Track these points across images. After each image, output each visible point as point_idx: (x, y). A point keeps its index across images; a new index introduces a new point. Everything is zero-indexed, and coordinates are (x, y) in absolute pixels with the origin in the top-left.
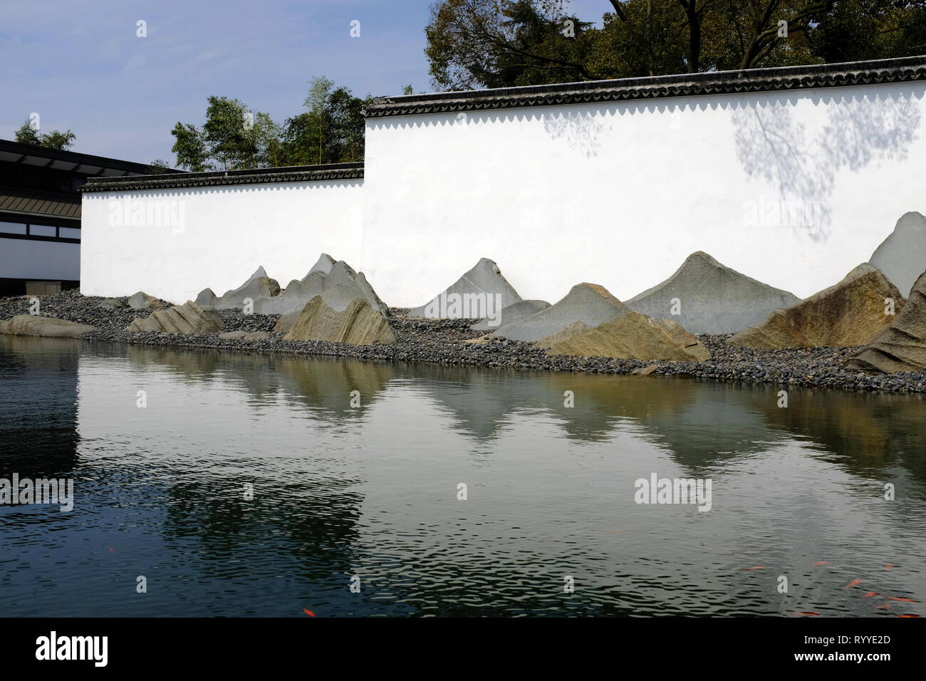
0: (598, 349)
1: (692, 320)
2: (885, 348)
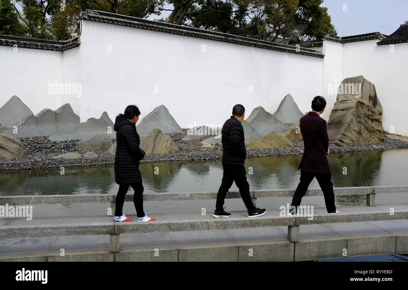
0: (263, 145)
1: (260, 131)
2: (341, 139)
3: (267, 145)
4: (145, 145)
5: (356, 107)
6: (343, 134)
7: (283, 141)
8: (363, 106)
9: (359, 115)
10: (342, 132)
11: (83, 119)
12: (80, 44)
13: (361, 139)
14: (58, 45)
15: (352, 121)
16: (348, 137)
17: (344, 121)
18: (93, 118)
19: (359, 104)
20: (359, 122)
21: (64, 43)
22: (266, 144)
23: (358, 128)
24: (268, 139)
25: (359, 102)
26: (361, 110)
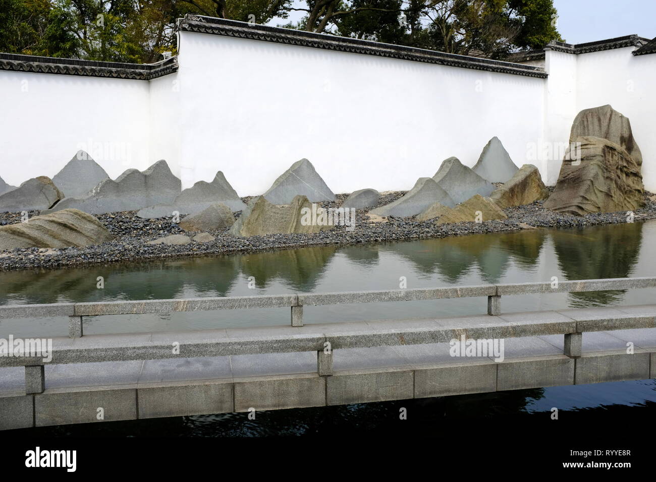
0: (462, 217)
1: (454, 195)
2: (580, 205)
3: (467, 216)
4: (285, 221)
5: (603, 155)
6: (583, 197)
7: (490, 210)
8: (614, 152)
9: (607, 166)
10: (582, 194)
11: (187, 183)
12: (177, 68)
13: (611, 204)
14: (142, 71)
15: (596, 176)
16: (591, 201)
17: (584, 177)
18: (202, 182)
19: (606, 150)
20: (607, 178)
21: (150, 68)
22: (465, 214)
23: (606, 188)
24: (468, 206)
25: (608, 147)
26: (611, 159)
